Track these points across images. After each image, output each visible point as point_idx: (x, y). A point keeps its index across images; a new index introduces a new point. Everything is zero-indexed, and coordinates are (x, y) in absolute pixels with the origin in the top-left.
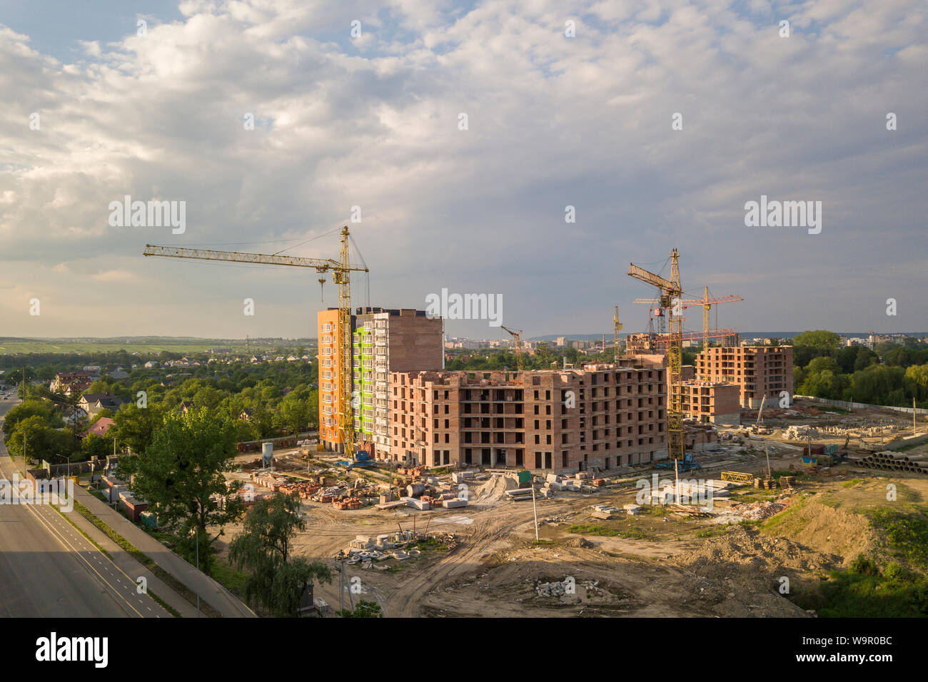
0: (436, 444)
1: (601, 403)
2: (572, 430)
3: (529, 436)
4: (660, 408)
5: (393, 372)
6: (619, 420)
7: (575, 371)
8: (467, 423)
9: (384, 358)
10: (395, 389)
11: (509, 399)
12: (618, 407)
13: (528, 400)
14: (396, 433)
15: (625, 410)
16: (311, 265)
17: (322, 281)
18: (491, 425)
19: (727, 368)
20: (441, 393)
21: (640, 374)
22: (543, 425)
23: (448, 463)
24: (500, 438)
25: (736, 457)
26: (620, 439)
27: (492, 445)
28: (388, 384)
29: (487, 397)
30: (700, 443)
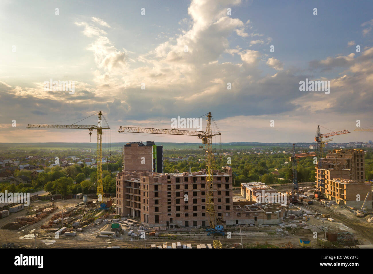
3: (142, 206)
4: (227, 197)
12: (194, 195)
17: (90, 134)
18: (133, 199)
20: (119, 182)
22: (146, 201)
26: (195, 212)
27: (134, 208)
30: (262, 219)
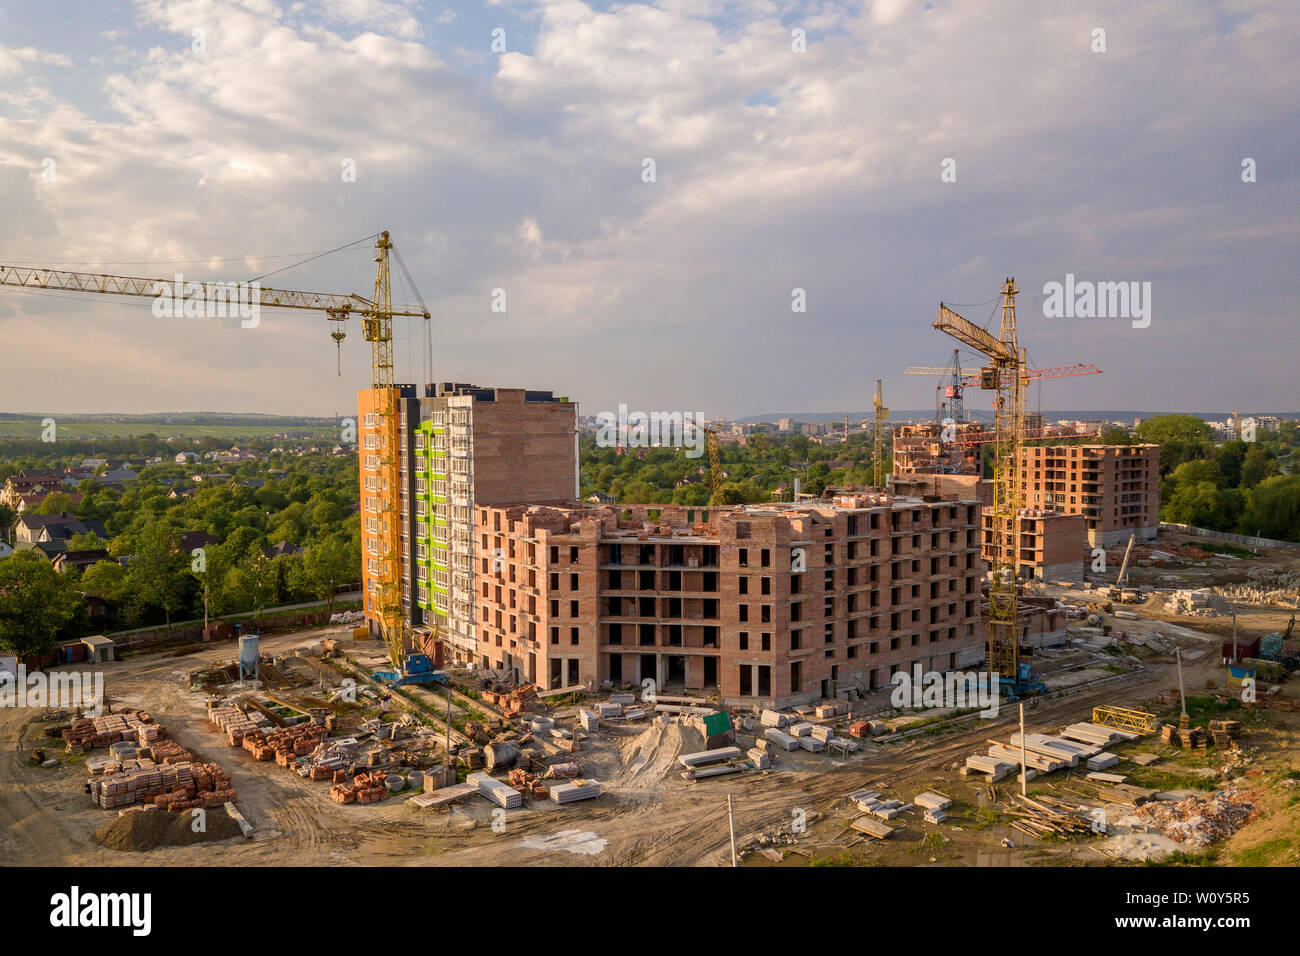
0: (554, 646)
1: (865, 569)
2: (810, 624)
3: (729, 635)
4: (970, 573)
5: (481, 505)
6: (895, 600)
7: (815, 507)
8: (613, 606)
9: (464, 479)
10: (485, 537)
11: (693, 564)
12: (895, 575)
13: (728, 565)
14: (486, 619)
15: (907, 580)
16: (317, 305)
17: (338, 337)
18: (658, 613)
19: (1054, 481)
20: (564, 552)
21: (935, 513)
22: (755, 614)
23: (577, 683)
24: (675, 635)
25: (1103, 661)
26: (897, 634)
27: (660, 650)
28: (472, 527)
29: (651, 558)
30: (1036, 632)
